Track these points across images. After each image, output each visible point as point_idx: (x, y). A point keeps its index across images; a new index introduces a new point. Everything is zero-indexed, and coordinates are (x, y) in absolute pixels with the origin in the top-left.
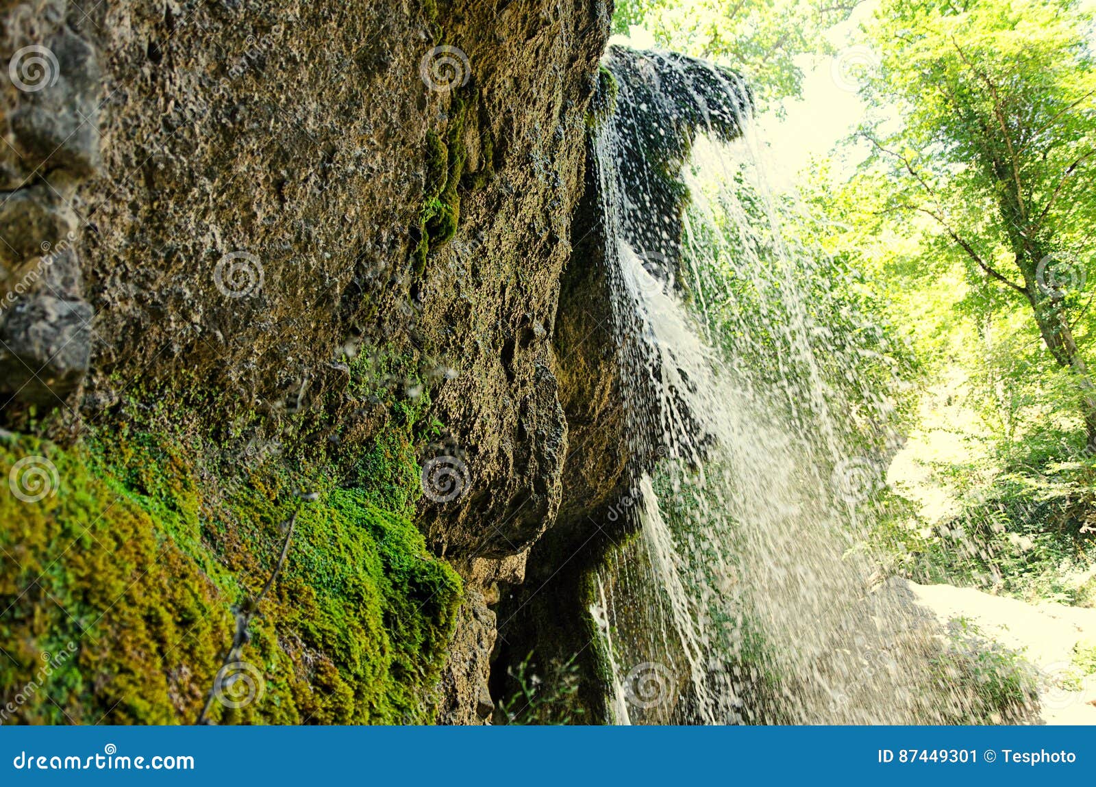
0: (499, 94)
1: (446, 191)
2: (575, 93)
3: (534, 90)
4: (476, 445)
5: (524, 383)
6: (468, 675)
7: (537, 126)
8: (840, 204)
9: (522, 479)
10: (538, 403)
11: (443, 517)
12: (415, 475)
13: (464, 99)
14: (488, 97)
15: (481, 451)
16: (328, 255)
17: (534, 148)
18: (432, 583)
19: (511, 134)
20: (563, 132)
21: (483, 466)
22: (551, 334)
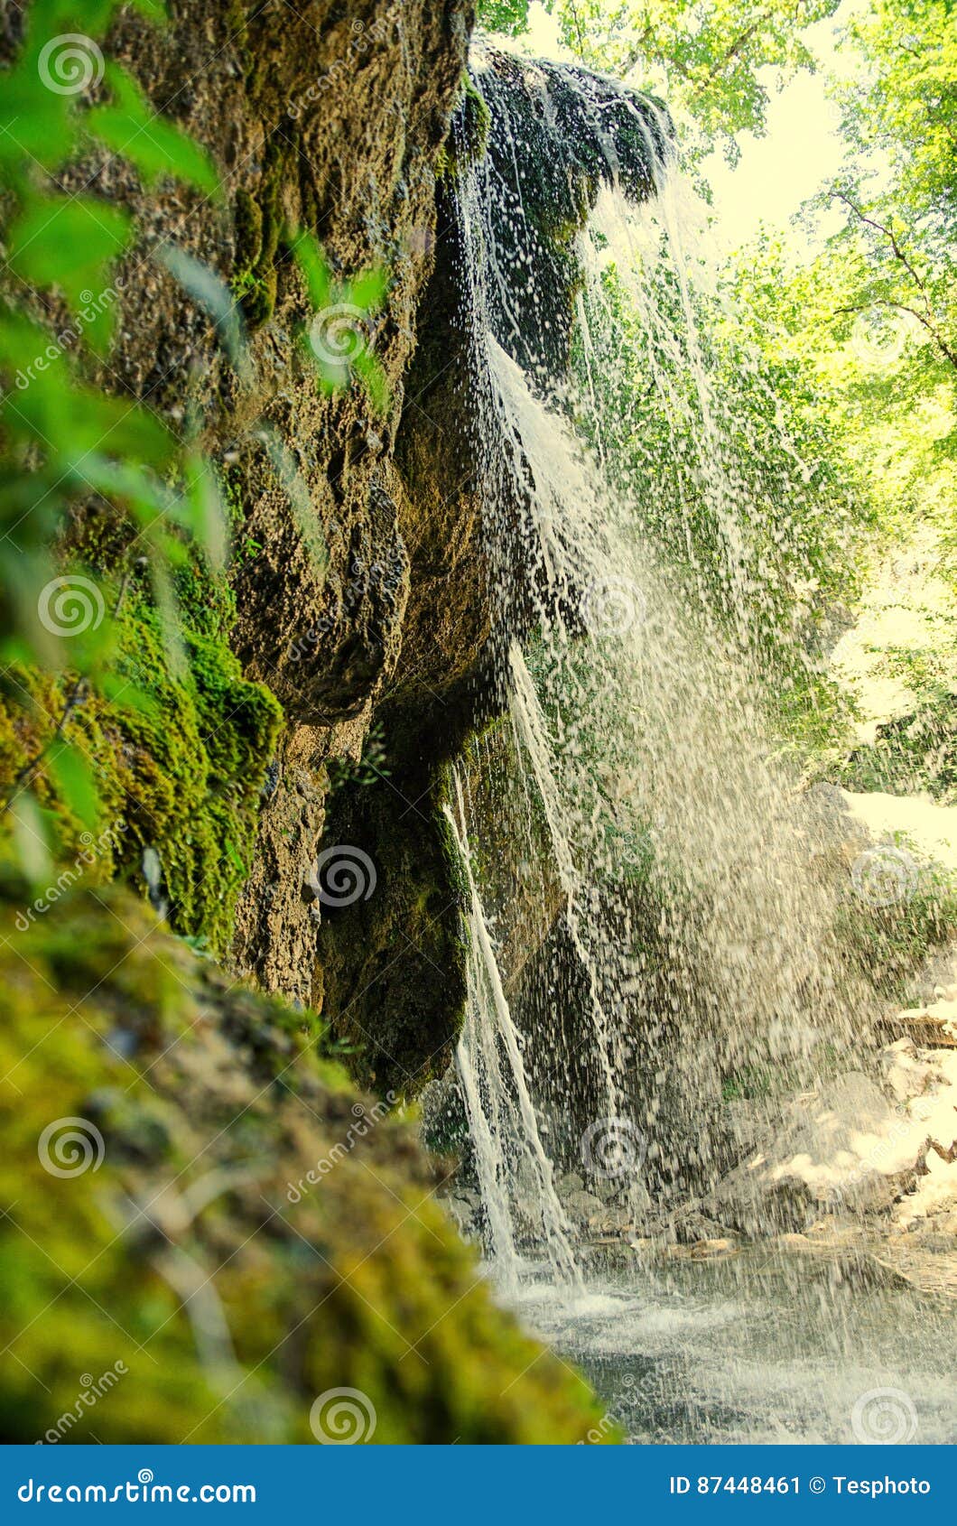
0: (324, 141)
1: (260, 263)
2: (422, 138)
3: (368, 135)
4: (298, 575)
5: (355, 507)
6: (291, 848)
7: (373, 182)
8: (793, 295)
9: (353, 623)
10: (374, 533)
11: (260, 661)
12: (228, 599)
13: (281, 147)
14: (310, 145)
15: (304, 582)
16: (127, 336)
17: (368, 212)
18: (249, 703)
19: (338, 193)
20: (406, 189)
21: (306, 602)
22: (392, 450)
